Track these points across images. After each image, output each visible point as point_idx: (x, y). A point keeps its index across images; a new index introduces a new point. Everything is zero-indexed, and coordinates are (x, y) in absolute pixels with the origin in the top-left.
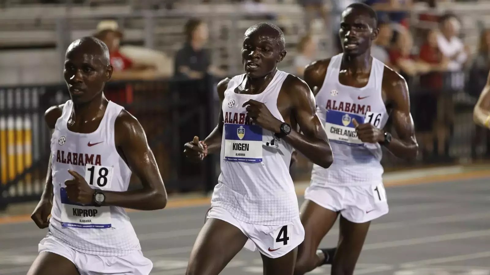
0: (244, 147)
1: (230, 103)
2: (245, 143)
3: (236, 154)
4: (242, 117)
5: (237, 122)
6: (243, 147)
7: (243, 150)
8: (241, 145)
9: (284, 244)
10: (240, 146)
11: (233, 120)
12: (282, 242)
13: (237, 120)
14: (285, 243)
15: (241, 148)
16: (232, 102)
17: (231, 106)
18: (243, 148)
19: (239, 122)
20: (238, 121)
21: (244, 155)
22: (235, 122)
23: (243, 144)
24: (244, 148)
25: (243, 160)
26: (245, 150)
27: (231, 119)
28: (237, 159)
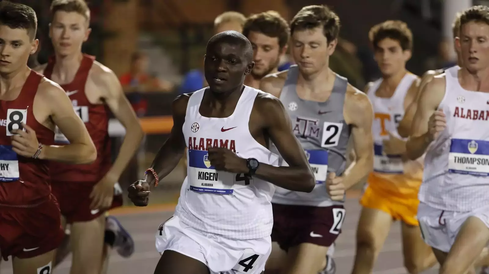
0: (212, 176)
1: (194, 127)
2: (213, 173)
3: (202, 184)
4: (209, 142)
5: (203, 149)
6: (210, 176)
7: (210, 180)
8: (208, 174)
9: (244, 271)
10: (207, 176)
11: (198, 147)
12: (244, 268)
13: (203, 146)
14: (246, 270)
15: (208, 177)
16: (196, 125)
17: (195, 130)
18: (210, 178)
19: (206, 149)
20: (205, 147)
21: (212, 185)
22: (201, 148)
23: (210, 173)
24: (212, 178)
25: (211, 191)
26: (213, 180)
27: (196, 145)
28: (203, 190)
